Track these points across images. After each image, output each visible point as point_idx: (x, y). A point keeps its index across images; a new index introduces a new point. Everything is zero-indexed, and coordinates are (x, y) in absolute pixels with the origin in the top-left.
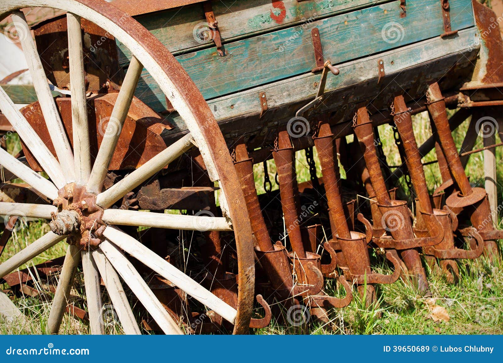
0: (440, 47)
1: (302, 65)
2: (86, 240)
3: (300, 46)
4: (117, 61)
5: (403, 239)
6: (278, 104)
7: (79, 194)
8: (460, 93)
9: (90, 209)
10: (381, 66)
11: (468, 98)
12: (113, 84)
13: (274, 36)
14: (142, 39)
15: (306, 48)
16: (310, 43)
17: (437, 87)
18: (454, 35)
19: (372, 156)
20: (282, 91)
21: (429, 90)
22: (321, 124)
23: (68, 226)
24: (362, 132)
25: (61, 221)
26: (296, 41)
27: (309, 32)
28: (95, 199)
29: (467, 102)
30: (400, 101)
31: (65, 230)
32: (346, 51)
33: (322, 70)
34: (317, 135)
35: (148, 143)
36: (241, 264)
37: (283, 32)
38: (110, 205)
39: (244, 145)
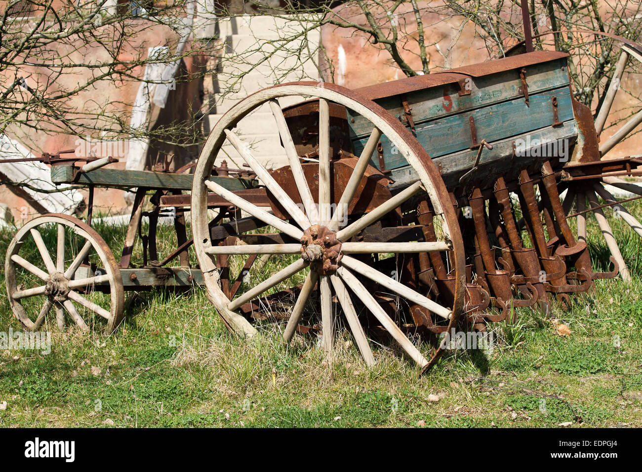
0: (552, 134)
1: (463, 143)
2: (328, 266)
3: (461, 129)
4: (349, 135)
5: (533, 275)
6: (449, 171)
7: (323, 232)
8: (563, 171)
9: (332, 243)
10: (514, 147)
11: (569, 175)
12: (344, 152)
13: (445, 121)
14: (382, 115)
15: (466, 131)
16: (468, 127)
17: (549, 164)
18: (560, 126)
19: (509, 214)
20: (452, 161)
21: (544, 167)
22: (474, 188)
23: (316, 255)
24: (501, 195)
25: (311, 252)
26: (459, 125)
27: (467, 119)
28: (336, 235)
29: (567, 176)
30: (525, 173)
31: (313, 258)
32: (491, 134)
33: (479, 147)
34: (471, 197)
35: (376, 193)
36: (458, 273)
37: (451, 118)
38: (346, 240)
39: (425, 201)
